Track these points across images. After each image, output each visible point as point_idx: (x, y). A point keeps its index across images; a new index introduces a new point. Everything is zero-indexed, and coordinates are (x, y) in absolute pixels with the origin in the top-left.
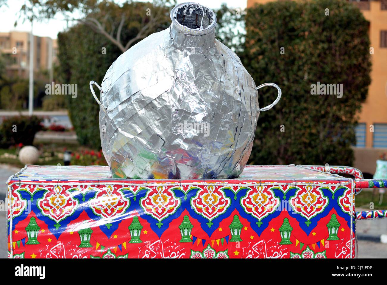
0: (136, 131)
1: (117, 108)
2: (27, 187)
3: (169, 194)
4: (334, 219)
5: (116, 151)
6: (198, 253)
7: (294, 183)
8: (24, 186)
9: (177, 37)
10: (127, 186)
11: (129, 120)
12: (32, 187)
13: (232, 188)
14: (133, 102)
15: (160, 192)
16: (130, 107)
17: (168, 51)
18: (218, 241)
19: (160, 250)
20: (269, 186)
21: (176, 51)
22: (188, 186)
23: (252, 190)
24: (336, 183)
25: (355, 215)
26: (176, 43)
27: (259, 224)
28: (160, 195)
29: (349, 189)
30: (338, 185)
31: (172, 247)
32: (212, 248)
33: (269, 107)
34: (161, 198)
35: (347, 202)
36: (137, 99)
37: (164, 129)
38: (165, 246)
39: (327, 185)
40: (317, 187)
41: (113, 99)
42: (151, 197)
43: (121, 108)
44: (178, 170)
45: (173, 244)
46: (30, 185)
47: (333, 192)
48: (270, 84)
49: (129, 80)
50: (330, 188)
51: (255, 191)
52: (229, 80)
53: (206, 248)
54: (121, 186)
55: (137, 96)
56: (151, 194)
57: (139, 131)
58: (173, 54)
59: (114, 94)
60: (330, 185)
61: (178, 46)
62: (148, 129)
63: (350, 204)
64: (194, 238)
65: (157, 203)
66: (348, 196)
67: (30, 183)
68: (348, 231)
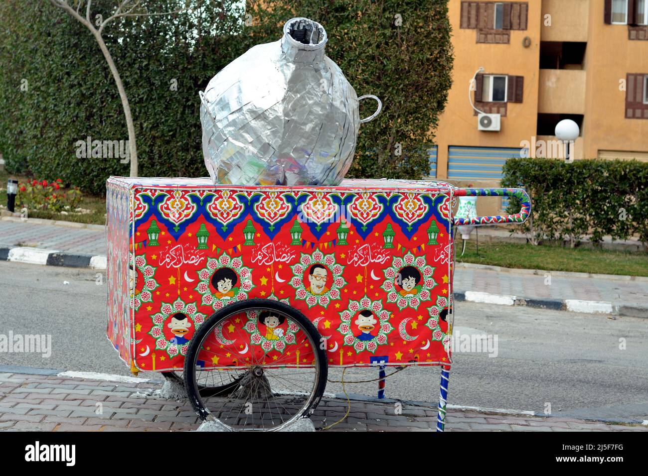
0: (246, 140)
1: (227, 118)
2: (149, 191)
3: (281, 199)
4: (434, 225)
5: (225, 159)
6: (307, 255)
7: (397, 191)
8: (146, 190)
9: (289, 51)
10: (242, 191)
11: (240, 129)
12: (153, 191)
13: (339, 195)
14: (245, 112)
15: (273, 198)
16: (242, 117)
17: (278, 64)
18: (326, 244)
19: (272, 252)
20: (374, 193)
21: (288, 64)
22: (298, 192)
23: (358, 196)
24: (436, 191)
25: (453, 221)
26: (288, 57)
27: (364, 229)
28: (273, 200)
29: (448, 197)
30: (438, 192)
31: (283, 249)
32: (320, 250)
33: (369, 118)
34: (274, 203)
35: (446, 209)
36: (249, 109)
37: (275, 138)
38: (277, 248)
39: (427, 192)
40: (419, 194)
41: (223, 109)
42: (264, 202)
43: (231, 118)
44: (285, 177)
45: (284, 247)
46: (151, 190)
47: (433, 199)
48: (370, 96)
49: (240, 91)
50: (430, 196)
51: (361, 197)
52: (336, 92)
53: (315, 250)
54: (236, 192)
55: (249, 107)
56: (264, 199)
57: (250, 139)
58: (285, 67)
59: (223, 104)
60: (430, 192)
61: (291, 60)
62: (258, 138)
63: (449, 211)
64: (304, 242)
65: (270, 208)
66: (447, 203)
67: (152, 188)
68: (446, 237)
